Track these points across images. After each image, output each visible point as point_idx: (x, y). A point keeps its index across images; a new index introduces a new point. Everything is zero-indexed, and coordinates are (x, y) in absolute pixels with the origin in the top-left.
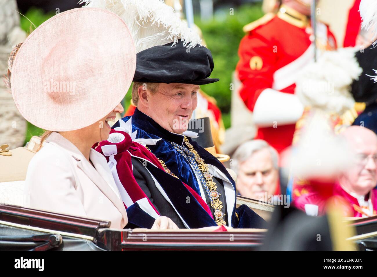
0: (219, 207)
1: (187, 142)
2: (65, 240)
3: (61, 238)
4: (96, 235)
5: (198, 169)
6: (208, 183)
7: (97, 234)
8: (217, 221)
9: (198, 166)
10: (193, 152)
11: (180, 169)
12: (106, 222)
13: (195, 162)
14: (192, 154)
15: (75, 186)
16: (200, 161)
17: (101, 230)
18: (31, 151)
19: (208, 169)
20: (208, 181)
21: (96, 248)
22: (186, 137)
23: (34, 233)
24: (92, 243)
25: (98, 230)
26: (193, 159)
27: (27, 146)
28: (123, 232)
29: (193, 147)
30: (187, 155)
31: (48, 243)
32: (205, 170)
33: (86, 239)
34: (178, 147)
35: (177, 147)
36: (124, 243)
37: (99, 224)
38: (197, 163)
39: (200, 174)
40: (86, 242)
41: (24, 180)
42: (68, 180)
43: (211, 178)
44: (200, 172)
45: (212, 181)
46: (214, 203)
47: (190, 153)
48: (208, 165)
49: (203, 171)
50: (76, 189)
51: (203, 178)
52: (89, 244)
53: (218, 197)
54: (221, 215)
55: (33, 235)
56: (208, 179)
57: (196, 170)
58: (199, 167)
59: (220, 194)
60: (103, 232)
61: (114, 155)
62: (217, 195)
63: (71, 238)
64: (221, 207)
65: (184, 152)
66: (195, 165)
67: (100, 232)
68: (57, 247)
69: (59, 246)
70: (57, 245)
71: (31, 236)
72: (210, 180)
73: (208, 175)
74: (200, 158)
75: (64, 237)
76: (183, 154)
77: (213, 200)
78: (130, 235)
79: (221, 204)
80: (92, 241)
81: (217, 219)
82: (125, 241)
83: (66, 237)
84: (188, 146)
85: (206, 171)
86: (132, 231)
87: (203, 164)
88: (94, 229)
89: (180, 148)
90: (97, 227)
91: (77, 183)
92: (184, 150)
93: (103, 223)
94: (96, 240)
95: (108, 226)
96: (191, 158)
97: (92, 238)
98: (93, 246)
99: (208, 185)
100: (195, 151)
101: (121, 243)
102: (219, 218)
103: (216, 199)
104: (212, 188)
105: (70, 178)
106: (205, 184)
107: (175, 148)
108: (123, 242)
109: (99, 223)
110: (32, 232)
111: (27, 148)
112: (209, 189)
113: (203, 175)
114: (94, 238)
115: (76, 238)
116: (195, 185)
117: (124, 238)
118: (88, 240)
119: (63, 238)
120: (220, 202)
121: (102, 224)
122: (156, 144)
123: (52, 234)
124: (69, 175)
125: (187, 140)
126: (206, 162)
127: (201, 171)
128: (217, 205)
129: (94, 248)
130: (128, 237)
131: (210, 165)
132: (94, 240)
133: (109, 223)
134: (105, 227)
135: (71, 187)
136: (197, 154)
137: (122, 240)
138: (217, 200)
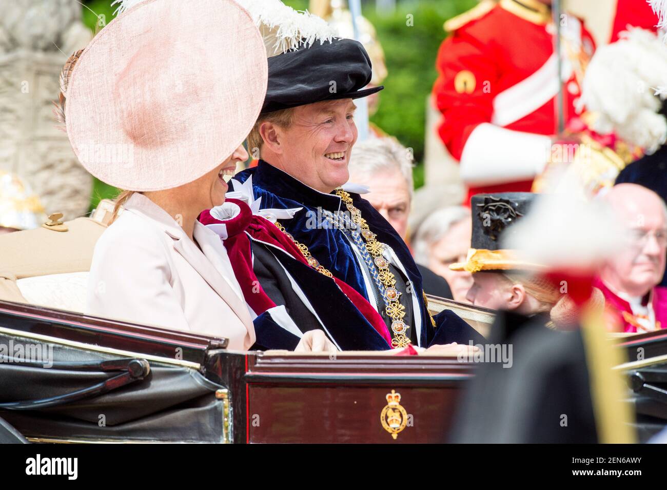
0: (399, 314)
1: (350, 203)
2: (153, 369)
3: (148, 366)
4: (205, 360)
5: (366, 251)
6: (381, 276)
7: (207, 359)
8: (396, 339)
9: (367, 245)
10: (358, 221)
12: (220, 340)
13: (361, 240)
15: (170, 281)
16: (370, 237)
17: (212, 353)
19: (382, 252)
20: (381, 271)
21: (204, 381)
23: (105, 357)
24: (199, 374)
25: (208, 352)
26: (358, 234)
28: (248, 355)
31: (128, 373)
32: (376, 252)
33: (189, 367)
36: (249, 373)
37: (210, 342)
38: (365, 241)
39: (368, 261)
40: (189, 372)
41: (88, 271)
42: (160, 272)
43: (386, 267)
44: (368, 256)
45: (388, 271)
46: (391, 309)
49: (374, 255)
50: (172, 286)
51: (373, 267)
52: (193, 375)
53: (398, 298)
54: (402, 329)
55: (102, 360)
56: (381, 268)
57: (362, 253)
58: (367, 248)
59: (401, 294)
60: (215, 356)
62: (397, 295)
63: (163, 365)
64: (403, 314)
67: (211, 356)
68: (142, 380)
69: (144, 378)
70: (141, 376)
71: (99, 362)
72: (385, 270)
73: (382, 261)
74: (369, 233)
75: (153, 363)
77: (389, 303)
78: (259, 360)
79: (402, 310)
80: (198, 370)
81: (396, 336)
82: (252, 371)
83: (157, 363)
84: (351, 210)
85: (379, 255)
86: (262, 354)
87: (374, 243)
88: (201, 351)
90: (206, 348)
91: (174, 276)
93: (215, 341)
94: (204, 369)
95: (224, 346)
96: (354, 231)
97: (198, 365)
98: (199, 379)
99: (381, 278)
100: (362, 219)
101: (245, 373)
102: (400, 333)
103: (395, 302)
104: (389, 283)
105: (163, 268)
106: (376, 276)
108: (248, 371)
109: (209, 340)
110: (101, 355)
112: (384, 284)
113: (373, 261)
114: (201, 365)
115: (171, 366)
117: (249, 366)
118: (192, 368)
119: (151, 365)
120: (400, 306)
121: (214, 343)
123: (134, 359)
124: (161, 263)
125: (350, 200)
126: (380, 239)
128: (395, 311)
129: (202, 381)
130: (256, 363)
131: (386, 245)
132: (201, 369)
133: (225, 341)
134: (219, 347)
135: (164, 283)
136: (366, 225)
137: (246, 369)
138: (396, 304)
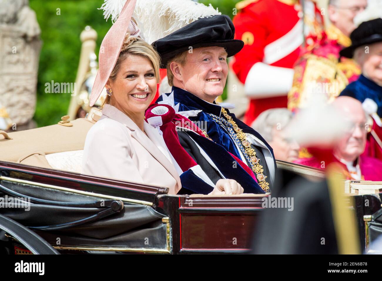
0: (260, 171)
1: (225, 113)
2: (126, 206)
3: (123, 204)
4: (155, 201)
6: (247, 151)
7: (156, 200)
8: (261, 184)
9: (237, 135)
10: (231, 122)
11: (221, 138)
12: (164, 189)
13: (233, 132)
14: (230, 125)
15: (131, 154)
16: (239, 130)
17: (159, 196)
18: (91, 122)
20: (246, 148)
21: (155, 212)
22: (224, 109)
23: (97, 199)
24: (152, 208)
25: (157, 196)
26: (231, 129)
27: (87, 117)
28: (180, 197)
29: (232, 118)
30: (225, 125)
31: (111, 208)
32: (243, 138)
33: (146, 204)
34: (217, 118)
35: (215, 118)
36: (181, 208)
37: (158, 190)
38: (236, 133)
39: (239, 143)
40: (146, 208)
42: (124, 149)
43: (249, 146)
44: (238, 141)
45: (250, 148)
46: (255, 168)
47: (228, 123)
48: (246, 134)
49: (242, 140)
50: (132, 157)
51: (242, 146)
52: (149, 209)
53: (258, 162)
54: (263, 178)
55: (96, 201)
56: (246, 147)
57: (234, 139)
58: (238, 136)
59: (259, 159)
60: (162, 198)
61: (160, 126)
62: (257, 160)
63: (131, 203)
64: (262, 171)
65: (222, 122)
66: (233, 135)
67: (159, 198)
68: (119, 212)
69: (121, 211)
70: (118, 210)
71: (94, 202)
72: (248, 148)
73: (246, 143)
74: (238, 128)
75: (125, 202)
76: (221, 124)
77: (253, 165)
78: (187, 200)
79: (261, 168)
80: (152, 206)
81: (260, 182)
82: (183, 206)
83: (128, 203)
84: (226, 117)
85: (245, 140)
86: (189, 196)
87: (241, 133)
88: (153, 195)
89: (218, 119)
90: (156, 193)
91: (133, 151)
92: (223, 121)
93: (161, 189)
94: (155, 206)
95: (167, 192)
96: (229, 128)
97: (151, 204)
98: (152, 211)
99: (247, 152)
100: (233, 121)
101: (179, 208)
103: (257, 164)
104: (252, 154)
105: (126, 147)
106: (244, 151)
107: (214, 119)
108: (180, 207)
109: (157, 189)
110: (95, 198)
111: (86, 119)
112: (249, 155)
113: (241, 143)
114: (153, 203)
115: (136, 204)
116: (236, 152)
117: (181, 204)
118: (148, 205)
119: (124, 204)
120: (260, 166)
121: (160, 190)
122: (197, 116)
123: (114, 200)
124: (125, 144)
125: (226, 111)
126: (244, 131)
127: (240, 140)
128: (258, 169)
129: (154, 213)
130: (185, 202)
131: (248, 134)
132: (153, 206)
133: (167, 189)
134: (163, 193)
135: (127, 156)
136: (236, 125)
137: (180, 205)
138: (257, 165)
